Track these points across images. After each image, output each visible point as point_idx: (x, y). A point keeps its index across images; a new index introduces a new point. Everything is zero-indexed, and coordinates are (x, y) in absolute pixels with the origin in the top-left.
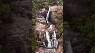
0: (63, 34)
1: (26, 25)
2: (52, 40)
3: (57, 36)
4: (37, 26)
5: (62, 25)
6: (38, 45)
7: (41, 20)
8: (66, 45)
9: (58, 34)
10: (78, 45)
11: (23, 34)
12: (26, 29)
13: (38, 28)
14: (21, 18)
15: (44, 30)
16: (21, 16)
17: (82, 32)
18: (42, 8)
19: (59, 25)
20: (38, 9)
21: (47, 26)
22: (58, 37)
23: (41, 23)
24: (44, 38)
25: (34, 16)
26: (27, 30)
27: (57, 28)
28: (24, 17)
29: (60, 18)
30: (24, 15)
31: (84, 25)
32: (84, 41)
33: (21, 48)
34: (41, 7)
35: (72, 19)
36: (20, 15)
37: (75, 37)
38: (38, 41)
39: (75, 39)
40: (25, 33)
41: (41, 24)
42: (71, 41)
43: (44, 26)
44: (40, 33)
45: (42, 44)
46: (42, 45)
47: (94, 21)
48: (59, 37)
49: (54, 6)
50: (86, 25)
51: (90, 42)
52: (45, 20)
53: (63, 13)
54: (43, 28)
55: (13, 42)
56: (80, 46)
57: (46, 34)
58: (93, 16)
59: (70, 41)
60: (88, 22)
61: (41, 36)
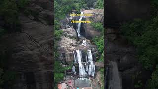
0: (103, 55)
1: (43, 34)
2: (86, 64)
3: (93, 57)
4: (62, 41)
5: (102, 40)
6: (63, 72)
7: (68, 32)
8: (110, 69)
9: (96, 53)
10: (130, 68)
11: (38, 50)
12: (44, 41)
13: (64, 44)
14: (35, 22)
15: (74, 47)
16: (34, 20)
17: (137, 46)
18: (71, 12)
19: (98, 40)
20: (64, 15)
21: (79, 42)
22: (95, 59)
23: (69, 36)
24: (74, 61)
25: (57, 26)
26: (46, 44)
27: (94, 44)
28: (40, 21)
29: (98, 28)
30: (39, 18)
31: (139, 34)
32: (139, 62)
33: (35, 74)
34: (68, 10)
35: (120, 24)
36: (33, 18)
37: (124, 55)
38: (64, 66)
39: (125, 58)
40: (42, 49)
41: (68, 39)
42: (119, 61)
43: (73, 41)
44: (68, 53)
45: (71, 70)
46: (71, 72)
47: (157, 28)
48: (97, 59)
49: (89, 9)
50: (142, 36)
51: (149, 64)
52: (75, 32)
53: (103, 20)
54: (71, 45)
55: (22, 63)
56: (133, 69)
57: (76, 54)
58: (155, 20)
59: (116, 61)
60: (146, 29)
61: (69, 58)
